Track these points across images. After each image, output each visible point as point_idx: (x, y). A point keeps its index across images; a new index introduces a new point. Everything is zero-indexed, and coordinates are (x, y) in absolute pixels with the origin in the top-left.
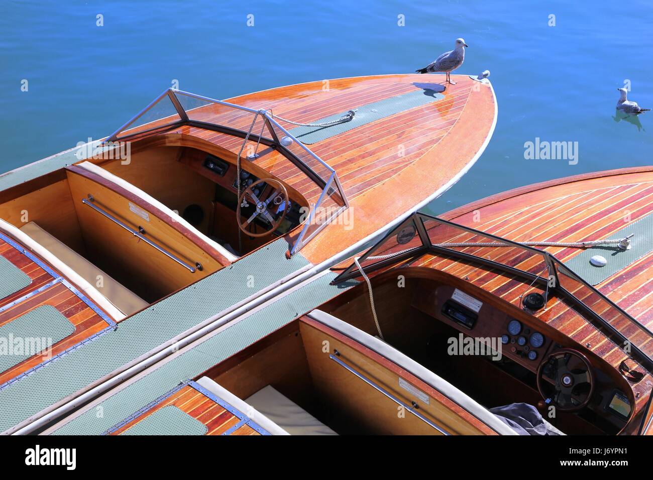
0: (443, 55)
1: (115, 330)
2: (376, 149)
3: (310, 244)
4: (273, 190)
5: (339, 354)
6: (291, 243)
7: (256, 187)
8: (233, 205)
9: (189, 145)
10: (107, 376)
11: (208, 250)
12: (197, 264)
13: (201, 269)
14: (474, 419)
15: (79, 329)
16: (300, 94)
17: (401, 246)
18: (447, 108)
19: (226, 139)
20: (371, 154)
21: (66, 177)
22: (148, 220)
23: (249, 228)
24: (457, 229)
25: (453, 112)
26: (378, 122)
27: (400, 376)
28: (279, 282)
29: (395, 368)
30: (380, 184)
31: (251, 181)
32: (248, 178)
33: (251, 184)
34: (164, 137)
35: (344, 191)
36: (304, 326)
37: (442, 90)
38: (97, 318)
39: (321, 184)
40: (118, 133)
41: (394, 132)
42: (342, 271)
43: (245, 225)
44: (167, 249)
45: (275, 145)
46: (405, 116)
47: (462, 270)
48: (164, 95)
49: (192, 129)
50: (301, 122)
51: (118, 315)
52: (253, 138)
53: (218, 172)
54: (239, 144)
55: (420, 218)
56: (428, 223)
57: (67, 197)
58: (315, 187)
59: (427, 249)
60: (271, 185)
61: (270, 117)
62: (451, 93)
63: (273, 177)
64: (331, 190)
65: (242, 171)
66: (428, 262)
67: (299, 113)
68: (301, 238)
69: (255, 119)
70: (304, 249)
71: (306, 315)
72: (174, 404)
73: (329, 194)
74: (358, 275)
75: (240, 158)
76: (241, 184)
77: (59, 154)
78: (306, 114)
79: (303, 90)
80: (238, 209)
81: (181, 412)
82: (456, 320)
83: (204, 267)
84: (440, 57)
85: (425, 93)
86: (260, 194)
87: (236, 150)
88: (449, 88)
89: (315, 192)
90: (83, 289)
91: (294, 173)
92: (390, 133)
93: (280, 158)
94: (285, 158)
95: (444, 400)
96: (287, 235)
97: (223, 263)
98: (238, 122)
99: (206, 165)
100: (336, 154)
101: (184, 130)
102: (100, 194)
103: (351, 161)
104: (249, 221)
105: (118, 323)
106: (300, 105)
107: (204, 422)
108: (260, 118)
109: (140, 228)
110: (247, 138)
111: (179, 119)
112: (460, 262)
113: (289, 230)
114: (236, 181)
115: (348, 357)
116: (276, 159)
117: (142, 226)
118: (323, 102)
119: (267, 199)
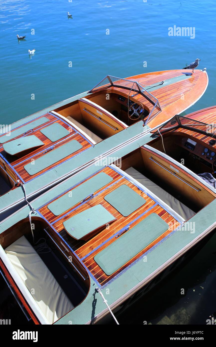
0: (192, 63)
1: (94, 147)
2: (170, 93)
3: (150, 122)
4: (139, 106)
5: (152, 158)
6: (145, 122)
7: (134, 105)
8: (127, 111)
9: (114, 92)
10: (92, 160)
11: (120, 124)
12: (117, 128)
13: (118, 130)
14: (192, 177)
15: (84, 147)
16: (147, 76)
17: (172, 125)
18: (192, 80)
19: (125, 91)
20: (169, 95)
21: (78, 103)
22: (102, 115)
23: (132, 117)
24: (190, 120)
25: (194, 81)
26: (171, 85)
27: (170, 164)
28: (141, 133)
29: (169, 162)
30: (171, 104)
31: (132, 103)
32: (131, 102)
33: (132, 104)
34: (106, 90)
35: (161, 106)
36: (142, 149)
37: (191, 74)
38: (89, 144)
39: (154, 104)
40: (93, 89)
41: (176, 88)
42: (154, 133)
43: (130, 117)
44: (108, 124)
45: (140, 92)
46: (179, 83)
47: (190, 133)
48: (106, 77)
49: (114, 87)
50: (148, 85)
51: (94, 143)
52: (133, 90)
53: (122, 101)
54: (129, 92)
55: (178, 117)
56: (180, 118)
57: (79, 108)
58: (152, 105)
59: (180, 126)
60: (139, 104)
61: (138, 83)
62: (194, 76)
63: (139, 102)
64: (157, 106)
65: (129, 100)
66: (181, 130)
67: (147, 82)
68: (147, 120)
69: (133, 84)
70: (148, 124)
71: (142, 146)
72: (104, 172)
73: (156, 107)
74: (159, 134)
75: (129, 96)
76: (129, 104)
77: (76, 96)
78: (149, 82)
79: (148, 75)
80: (128, 112)
81: (106, 174)
82: (188, 148)
83: (119, 129)
84: (191, 64)
85: (186, 76)
86: (135, 107)
87: (128, 94)
88: (193, 74)
89: (152, 107)
90: (84, 135)
91: (145, 101)
92: (175, 88)
93: (141, 96)
94: (143, 96)
95: (183, 172)
96: (143, 119)
97: (125, 128)
98: (129, 85)
99: (119, 99)
100: (158, 95)
101: (112, 88)
102: (88, 107)
103: (163, 97)
104: (132, 115)
105: (94, 145)
106: (147, 80)
107: (112, 177)
108: (135, 84)
109: (100, 117)
110: (131, 90)
111: (111, 85)
112: (190, 130)
113: (144, 118)
114: (128, 103)
115: (155, 158)
116: (140, 96)
117: (101, 117)
118: (154, 79)
119: (137, 108)
